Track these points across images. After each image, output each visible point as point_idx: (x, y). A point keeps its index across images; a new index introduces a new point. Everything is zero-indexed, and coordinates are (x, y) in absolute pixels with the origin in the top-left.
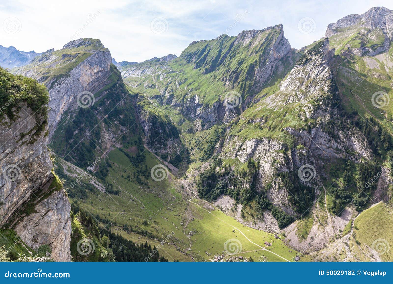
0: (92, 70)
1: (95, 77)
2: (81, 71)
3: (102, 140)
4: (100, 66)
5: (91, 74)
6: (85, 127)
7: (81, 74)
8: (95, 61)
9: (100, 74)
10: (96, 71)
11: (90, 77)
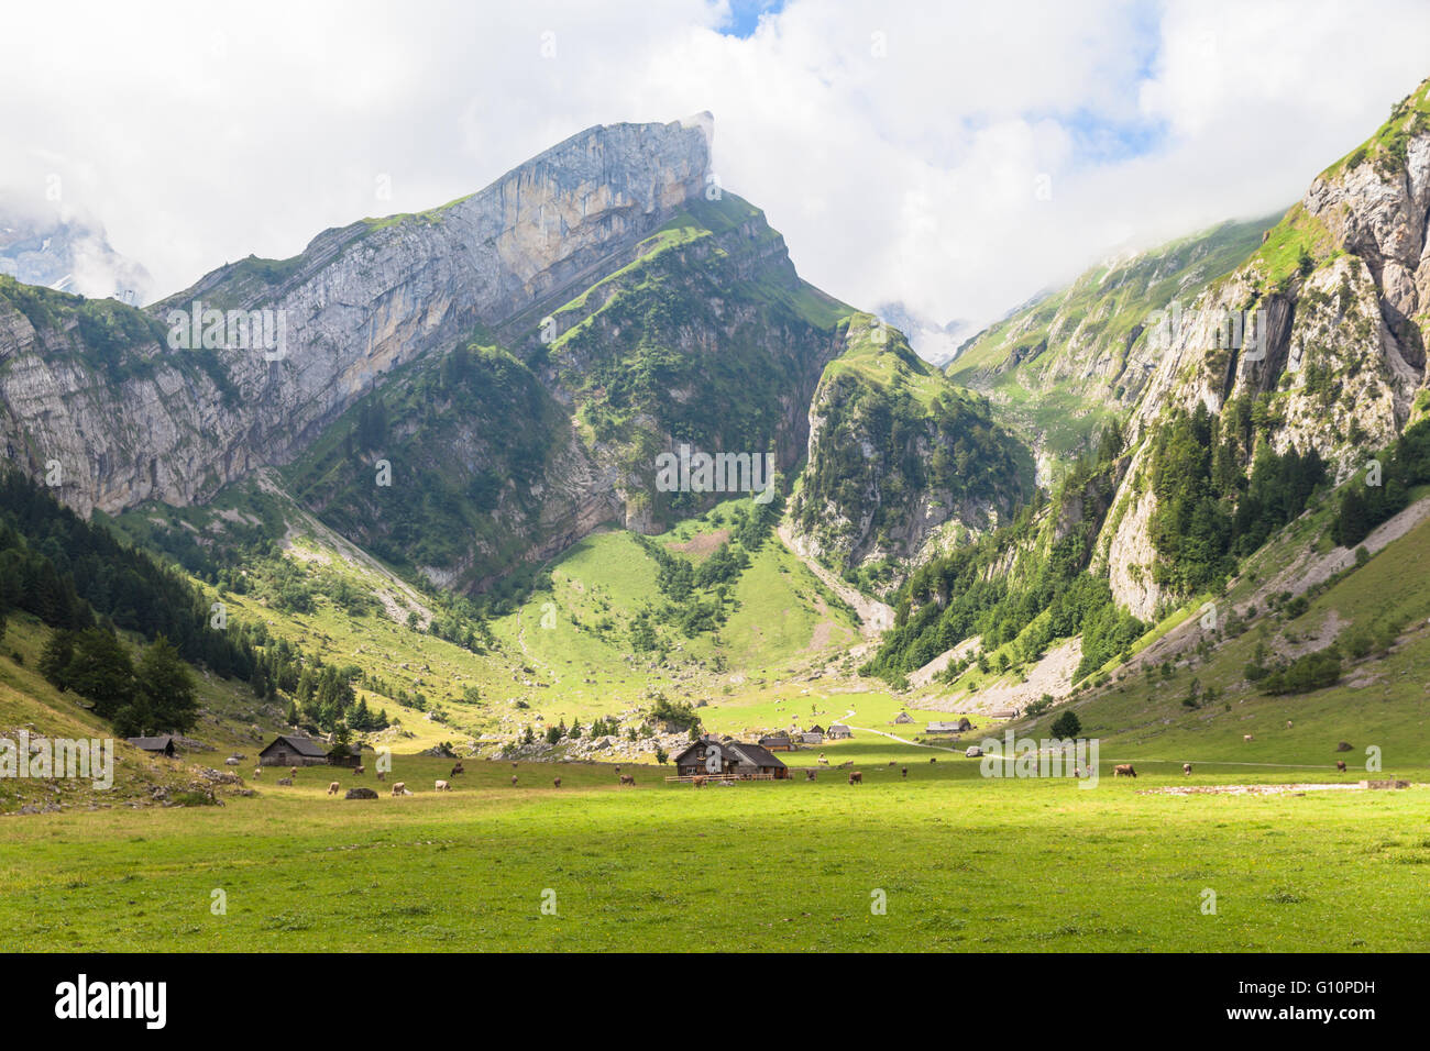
0: (570, 207)
1: (591, 238)
2: (511, 211)
3: (547, 487)
4: (616, 189)
5: (563, 222)
6: (453, 412)
7: (509, 222)
8: (584, 164)
9: (617, 224)
10: (591, 208)
11: (555, 239)
